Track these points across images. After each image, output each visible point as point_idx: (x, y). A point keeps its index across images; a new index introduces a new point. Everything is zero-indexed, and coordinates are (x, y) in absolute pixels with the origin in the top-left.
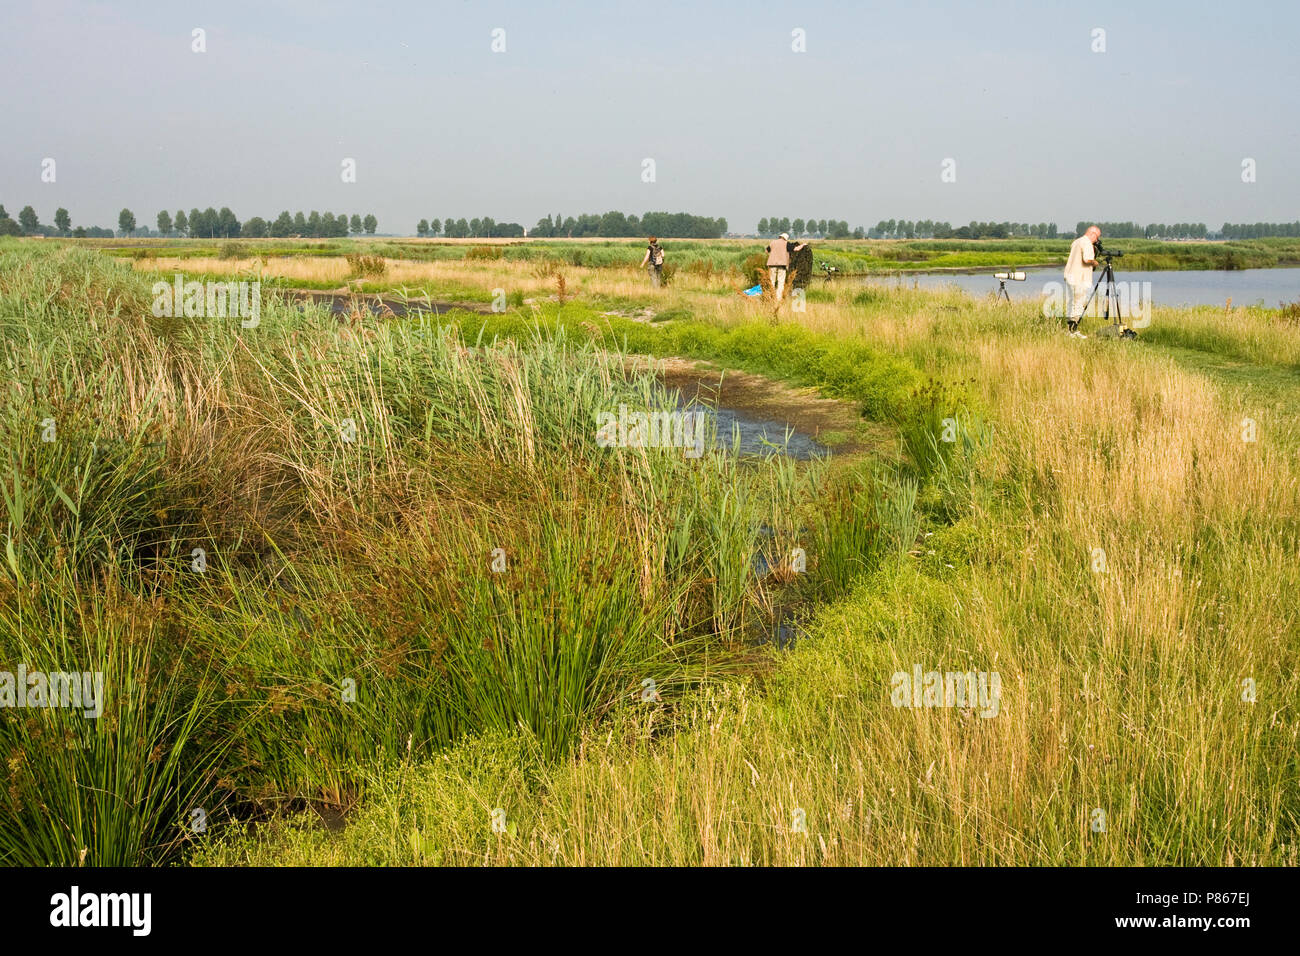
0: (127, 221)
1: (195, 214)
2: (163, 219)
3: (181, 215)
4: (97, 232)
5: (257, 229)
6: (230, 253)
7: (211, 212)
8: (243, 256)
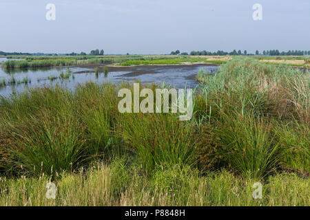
0: (257, 52)
1: (271, 51)
2: (264, 52)
3: (268, 52)
4: (251, 55)
5: (283, 54)
6: (277, 59)
7: (274, 51)
8: (280, 59)
